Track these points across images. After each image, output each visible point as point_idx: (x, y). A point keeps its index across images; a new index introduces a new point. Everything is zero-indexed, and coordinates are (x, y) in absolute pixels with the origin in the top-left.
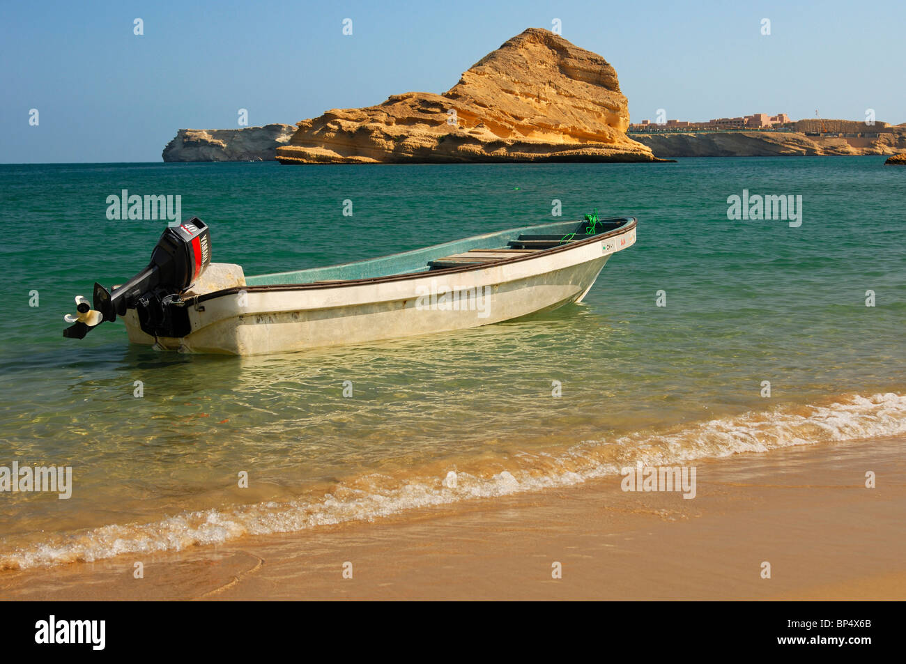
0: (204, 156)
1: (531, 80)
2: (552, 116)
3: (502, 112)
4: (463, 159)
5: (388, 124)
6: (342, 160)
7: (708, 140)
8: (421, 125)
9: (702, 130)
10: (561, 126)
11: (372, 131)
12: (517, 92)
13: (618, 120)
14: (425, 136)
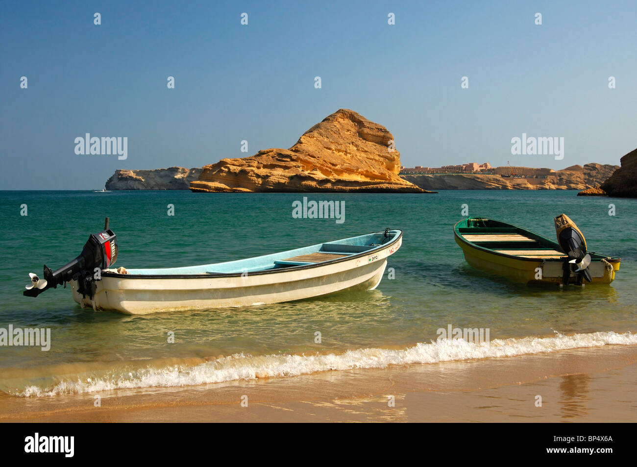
0: (130, 186)
1: (341, 141)
2: (354, 163)
3: (324, 161)
4: (305, 190)
5: (258, 168)
6: (230, 190)
7: (440, 179)
8: (279, 169)
9: (437, 173)
10: (360, 170)
11: (249, 172)
12: (333, 149)
13: (394, 167)
14: (281, 176)
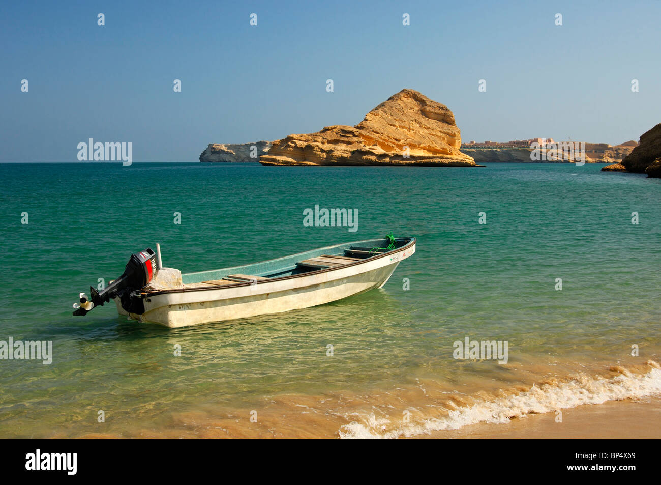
0: (222, 159)
1: (405, 119)
2: (417, 139)
3: (388, 137)
4: (366, 164)
5: (323, 143)
6: (297, 163)
7: (507, 153)
8: (342, 144)
9: (504, 147)
10: (422, 145)
11: (314, 147)
12: (397, 125)
13: (455, 142)
14: (344, 150)
